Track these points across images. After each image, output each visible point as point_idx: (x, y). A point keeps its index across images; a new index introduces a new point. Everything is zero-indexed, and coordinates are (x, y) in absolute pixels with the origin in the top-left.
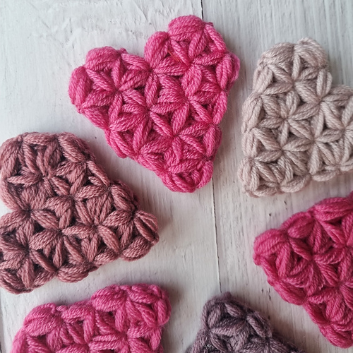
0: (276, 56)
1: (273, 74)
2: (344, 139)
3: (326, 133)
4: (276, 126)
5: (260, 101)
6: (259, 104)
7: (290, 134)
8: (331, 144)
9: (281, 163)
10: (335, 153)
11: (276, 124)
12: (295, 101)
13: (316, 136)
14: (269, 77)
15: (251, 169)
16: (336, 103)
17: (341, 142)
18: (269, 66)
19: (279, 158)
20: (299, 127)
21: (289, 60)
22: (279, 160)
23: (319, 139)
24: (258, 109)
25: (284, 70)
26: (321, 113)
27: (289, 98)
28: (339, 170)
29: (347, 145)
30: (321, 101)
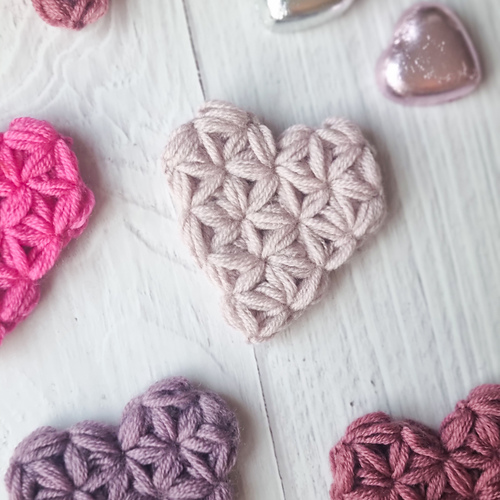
0: (176, 152)
1: (188, 176)
2: (334, 196)
3: (305, 203)
4: (235, 236)
5: (192, 219)
6: (194, 223)
7: (261, 233)
8: (322, 212)
9: (269, 277)
10: (333, 222)
11: (232, 232)
12: (238, 190)
13: (296, 215)
14: (185, 183)
15: (235, 309)
16: (294, 158)
17: (332, 203)
18: (178, 168)
19: (264, 272)
20: (266, 217)
21: (196, 146)
22: (267, 276)
23: (303, 216)
24: (196, 230)
25: (198, 163)
26: (284, 182)
27: (228, 191)
28: (353, 237)
29: (342, 202)
30: (274, 167)
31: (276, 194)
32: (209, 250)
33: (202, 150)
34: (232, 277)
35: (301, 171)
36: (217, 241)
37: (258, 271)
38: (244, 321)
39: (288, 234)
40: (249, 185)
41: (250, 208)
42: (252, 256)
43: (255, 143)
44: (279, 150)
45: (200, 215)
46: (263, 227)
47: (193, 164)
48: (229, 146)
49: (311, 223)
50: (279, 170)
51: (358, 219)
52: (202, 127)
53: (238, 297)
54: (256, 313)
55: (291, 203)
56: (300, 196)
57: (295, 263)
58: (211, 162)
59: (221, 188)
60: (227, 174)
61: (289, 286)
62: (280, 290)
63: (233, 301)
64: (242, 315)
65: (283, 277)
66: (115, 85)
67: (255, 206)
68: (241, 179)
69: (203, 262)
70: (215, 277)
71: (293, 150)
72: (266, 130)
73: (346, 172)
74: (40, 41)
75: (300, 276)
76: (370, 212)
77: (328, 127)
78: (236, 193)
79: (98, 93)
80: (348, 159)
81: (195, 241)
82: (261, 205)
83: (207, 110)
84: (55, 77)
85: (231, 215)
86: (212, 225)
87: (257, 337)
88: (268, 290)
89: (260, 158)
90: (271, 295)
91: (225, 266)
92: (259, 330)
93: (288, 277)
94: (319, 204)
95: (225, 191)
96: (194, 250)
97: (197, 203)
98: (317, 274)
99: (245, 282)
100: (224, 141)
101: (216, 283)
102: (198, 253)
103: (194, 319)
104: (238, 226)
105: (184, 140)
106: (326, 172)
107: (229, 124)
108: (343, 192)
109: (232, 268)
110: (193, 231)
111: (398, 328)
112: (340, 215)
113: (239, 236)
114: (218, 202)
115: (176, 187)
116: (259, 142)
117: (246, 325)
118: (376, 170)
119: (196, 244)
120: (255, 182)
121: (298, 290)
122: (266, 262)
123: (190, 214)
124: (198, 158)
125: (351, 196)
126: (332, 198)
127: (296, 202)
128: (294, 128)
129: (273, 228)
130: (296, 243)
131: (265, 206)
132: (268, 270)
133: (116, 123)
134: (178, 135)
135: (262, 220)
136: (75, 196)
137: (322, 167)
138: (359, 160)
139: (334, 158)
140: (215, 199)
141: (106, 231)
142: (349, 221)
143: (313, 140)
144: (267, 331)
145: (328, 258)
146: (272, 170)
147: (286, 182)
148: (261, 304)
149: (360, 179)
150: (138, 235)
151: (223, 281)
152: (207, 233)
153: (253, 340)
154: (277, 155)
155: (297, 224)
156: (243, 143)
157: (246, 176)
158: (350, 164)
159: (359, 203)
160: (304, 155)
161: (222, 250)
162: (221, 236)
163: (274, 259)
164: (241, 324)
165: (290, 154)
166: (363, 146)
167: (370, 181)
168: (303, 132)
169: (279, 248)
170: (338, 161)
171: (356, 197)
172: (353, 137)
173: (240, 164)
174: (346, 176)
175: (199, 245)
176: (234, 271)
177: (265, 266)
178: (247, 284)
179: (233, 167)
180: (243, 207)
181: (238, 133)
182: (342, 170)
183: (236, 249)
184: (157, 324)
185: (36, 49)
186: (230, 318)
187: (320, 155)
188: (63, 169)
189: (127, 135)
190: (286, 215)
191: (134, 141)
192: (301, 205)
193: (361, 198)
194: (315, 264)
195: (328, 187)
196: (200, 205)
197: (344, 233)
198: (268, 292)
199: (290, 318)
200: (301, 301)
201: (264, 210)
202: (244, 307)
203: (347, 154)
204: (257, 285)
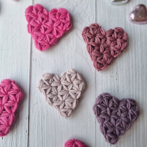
1: (44, 90)
6: (48, 98)
7: (62, 96)
8: (72, 88)
9: (66, 104)
13: (67, 90)
15: (61, 113)
17: (74, 86)
18: (42, 89)
19: (65, 104)
20: (62, 93)
21: (44, 83)
23: (69, 90)
24: (49, 100)
26: (63, 85)
28: (80, 91)
29: (75, 85)
30: (60, 82)
31: (62, 87)
34: (59, 107)
35: (66, 82)
37: (63, 104)
39: (67, 94)
41: (58, 92)
42: (61, 101)
44: (60, 79)
45: (49, 96)
46: (62, 95)
47: (44, 87)
48: (50, 81)
49: (71, 91)
50: (62, 83)
51: (80, 87)
54: (65, 112)
56: (67, 86)
57: (70, 100)
58: (47, 85)
59: (51, 90)
60: (51, 87)
62: (69, 106)
63: (60, 111)
64: (63, 114)
65: (68, 103)
68: (55, 87)
69: (52, 105)
70: (55, 108)
71: (63, 78)
73: (74, 79)
75: (72, 102)
76: (82, 85)
78: (54, 90)
83: (44, 75)
85: (55, 94)
88: (67, 107)
89: (57, 82)
91: (57, 105)
92: (67, 115)
96: (49, 104)
97: (47, 94)
98: (75, 100)
99: (61, 107)
104: (57, 96)
105: (41, 83)
106: (71, 80)
108: (75, 83)
112: (76, 88)
113: (58, 98)
114: (52, 93)
115: (42, 92)
116: (56, 79)
120: (58, 86)
121: (72, 105)
122: (64, 101)
124: (45, 85)
127: (66, 88)
128: (62, 73)
130: (69, 96)
131: (61, 90)
139: (71, 77)
142: (78, 88)
143: (66, 75)
144: (69, 114)
145: (76, 97)
148: (66, 110)
149: (78, 79)
151: (57, 108)
152: (51, 99)
153: (67, 118)
154: (60, 80)
155: (68, 92)
156: (53, 80)
158: (75, 77)
160: (65, 78)
161: (55, 102)
162: (54, 99)
163: (66, 100)
164: (63, 116)
166: (76, 73)
167: (80, 79)
168: (64, 74)
169: (66, 98)
171: (78, 83)
172: (74, 72)
173: (53, 84)
175: (50, 102)
176: (59, 105)
180: (56, 92)
181: (51, 78)
186: (61, 115)
190: (65, 91)
192: (68, 88)
195: (72, 83)
197: (78, 91)
199: (72, 111)
200: (74, 107)
202: (63, 112)
203: (74, 75)
204: (64, 107)
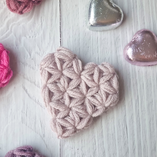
31: (79, 85)
32: (50, 101)
33: (55, 64)
34: (57, 112)
35: (90, 78)
36: (54, 98)
37: (67, 111)
38: (58, 129)
39: (80, 100)
40: (70, 80)
41: (68, 89)
42: (66, 106)
43: (75, 65)
44: (83, 70)
45: (50, 87)
47: (51, 68)
48: (65, 64)
50: (82, 77)
51: (107, 100)
52: (57, 56)
53: (57, 120)
54: (63, 127)
55: (84, 89)
56: (88, 88)
58: (57, 69)
59: (59, 79)
60: (62, 74)
61: (77, 119)
62: (74, 120)
63: (55, 121)
64: (57, 126)
65: (75, 116)
66: (30, 37)
67: (70, 88)
68: (67, 77)
69: (47, 105)
70: (50, 111)
71: (88, 70)
72: (80, 62)
74: (7, 17)
75: (82, 116)
76: (112, 98)
77: (103, 65)
78: (64, 82)
79: (23, 39)
80: (108, 77)
81: (46, 96)
82: (73, 88)
83: (60, 50)
84: (9, 30)
85: (61, 89)
86: (53, 92)
87: (61, 136)
88: (69, 119)
89: (76, 71)
90: (70, 121)
91: (55, 107)
92: (63, 134)
93: (77, 116)
94: (94, 92)
95: (61, 80)
96: (45, 100)
97: (49, 83)
98: (89, 117)
100: (64, 63)
101: (51, 113)
102: (46, 101)
103: (40, 126)
105: (49, 59)
106: (99, 81)
107: (67, 56)
108: (103, 89)
109: (57, 109)
110: (46, 92)
111: (115, 144)
112: (101, 97)
113: (62, 98)
114: (57, 84)
115: (43, 76)
116: (76, 65)
117: (58, 131)
118: (117, 83)
119: (46, 97)
120: (72, 79)
121: (80, 122)
122: (70, 109)
123: (46, 86)
124: (53, 66)
125: (106, 91)
126: (99, 91)
127: (86, 89)
128: (90, 63)
129: (75, 97)
130: (83, 104)
132: (71, 112)
133: (27, 50)
134: (47, 57)
135: (72, 93)
136: (5, 71)
137: (97, 78)
138: (112, 79)
139: (103, 76)
140: (56, 83)
141: (15, 88)
142: (104, 100)
143: (96, 68)
144: (66, 134)
145: (94, 112)
146: (79, 76)
147: (83, 82)
148: (65, 124)
149: (111, 85)
150: (26, 91)
151: (53, 113)
152: (51, 94)
153: (60, 137)
154: (82, 71)
155: (85, 97)
156: (70, 64)
157: (69, 76)
158: (108, 79)
159: (109, 94)
160: (92, 73)
161: (55, 102)
162: (56, 96)
163: (73, 108)
164: (57, 130)
165: (87, 72)
166: (114, 74)
167: (114, 87)
168: (93, 65)
169: (76, 105)
170: (104, 77)
171: (108, 92)
172: (111, 70)
173: (68, 71)
174: (106, 83)
175: (47, 98)
176: (58, 110)
177: (70, 111)
178: (62, 115)
179: (65, 72)
180: (66, 88)
181: (69, 60)
182: (104, 81)
183: (60, 102)
184: (26, 125)
185: (5, 20)
186: (53, 127)
187: (98, 74)
188: (3, 61)
189: (30, 55)
190: (81, 93)
191: (32, 58)
192: (87, 91)
193: (110, 93)
194: (88, 113)
195: (98, 86)
196: (50, 83)
197: (101, 104)
198: (69, 120)
199: (75, 131)
200: (80, 126)
201: (73, 90)
202: (59, 124)
203: (107, 75)
204: (65, 117)
